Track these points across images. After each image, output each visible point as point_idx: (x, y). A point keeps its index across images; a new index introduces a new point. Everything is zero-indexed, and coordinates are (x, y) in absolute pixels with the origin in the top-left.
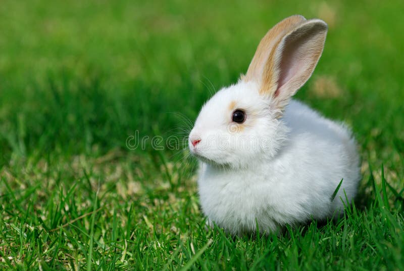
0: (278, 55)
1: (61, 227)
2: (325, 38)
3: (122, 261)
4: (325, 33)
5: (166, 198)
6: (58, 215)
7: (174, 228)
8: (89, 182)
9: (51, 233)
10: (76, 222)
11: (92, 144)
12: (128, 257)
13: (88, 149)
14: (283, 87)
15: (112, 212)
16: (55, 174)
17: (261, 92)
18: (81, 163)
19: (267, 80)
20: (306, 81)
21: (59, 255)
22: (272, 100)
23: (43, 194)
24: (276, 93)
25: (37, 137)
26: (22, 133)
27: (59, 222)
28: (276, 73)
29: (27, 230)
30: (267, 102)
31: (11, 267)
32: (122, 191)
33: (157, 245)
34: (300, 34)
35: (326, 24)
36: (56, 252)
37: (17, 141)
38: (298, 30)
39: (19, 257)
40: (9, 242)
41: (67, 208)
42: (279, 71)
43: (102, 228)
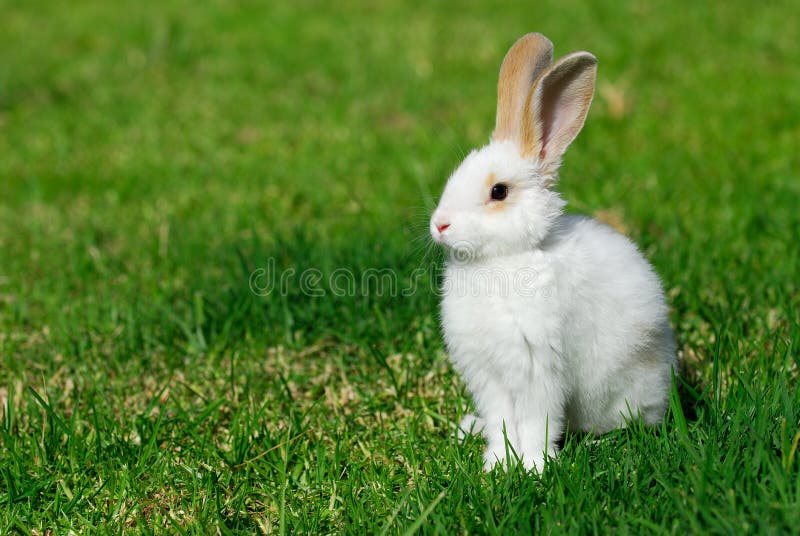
0: (536, 103)
1: (248, 462)
2: (595, 75)
3: (331, 508)
4: (595, 68)
5: (391, 410)
6: (244, 445)
7: (401, 458)
8: (287, 388)
9: (235, 470)
10: (269, 453)
11: (294, 329)
12: (338, 504)
13: (288, 336)
14: (548, 145)
15: (319, 434)
16: (243, 379)
17: (523, 156)
18: (279, 359)
19: (527, 138)
20: (577, 133)
21: (247, 502)
22: (540, 163)
23: (227, 409)
24: (543, 154)
25: (220, 324)
26: (201, 319)
27: (246, 455)
28: (537, 127)
29: (202, 469)
30: (534, 166)
31: (179, 528)
32: (332, 399)
33: (377, 486)
34: (561, 73)
35: (594, 57)
36: (242, 500)
37: (194, 331)
38: (558, 69)
39: (192, 510)
40: (178, 489)
41: (256, 434)
42: (540, 124)
43: (305, 460)
